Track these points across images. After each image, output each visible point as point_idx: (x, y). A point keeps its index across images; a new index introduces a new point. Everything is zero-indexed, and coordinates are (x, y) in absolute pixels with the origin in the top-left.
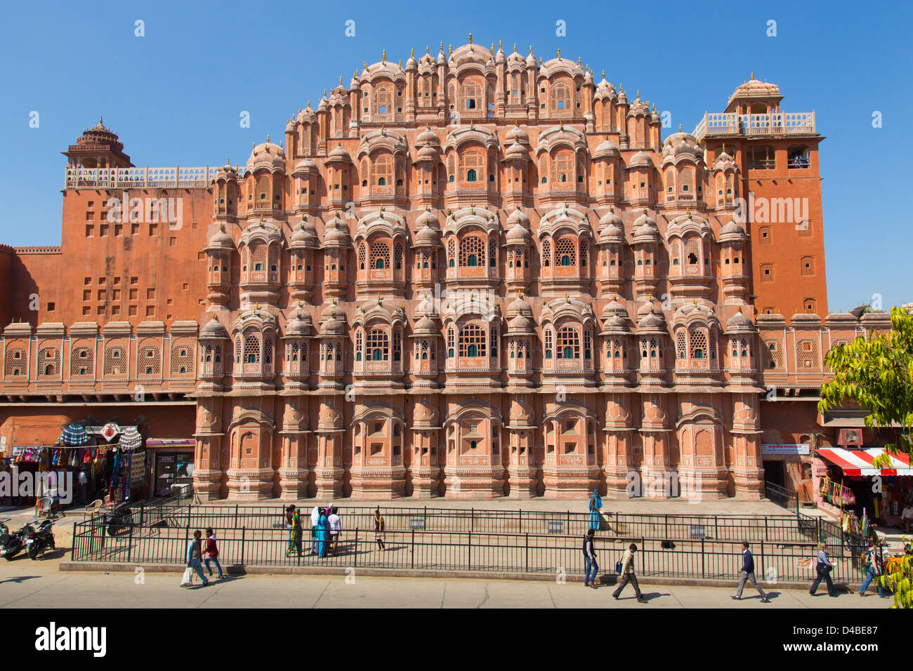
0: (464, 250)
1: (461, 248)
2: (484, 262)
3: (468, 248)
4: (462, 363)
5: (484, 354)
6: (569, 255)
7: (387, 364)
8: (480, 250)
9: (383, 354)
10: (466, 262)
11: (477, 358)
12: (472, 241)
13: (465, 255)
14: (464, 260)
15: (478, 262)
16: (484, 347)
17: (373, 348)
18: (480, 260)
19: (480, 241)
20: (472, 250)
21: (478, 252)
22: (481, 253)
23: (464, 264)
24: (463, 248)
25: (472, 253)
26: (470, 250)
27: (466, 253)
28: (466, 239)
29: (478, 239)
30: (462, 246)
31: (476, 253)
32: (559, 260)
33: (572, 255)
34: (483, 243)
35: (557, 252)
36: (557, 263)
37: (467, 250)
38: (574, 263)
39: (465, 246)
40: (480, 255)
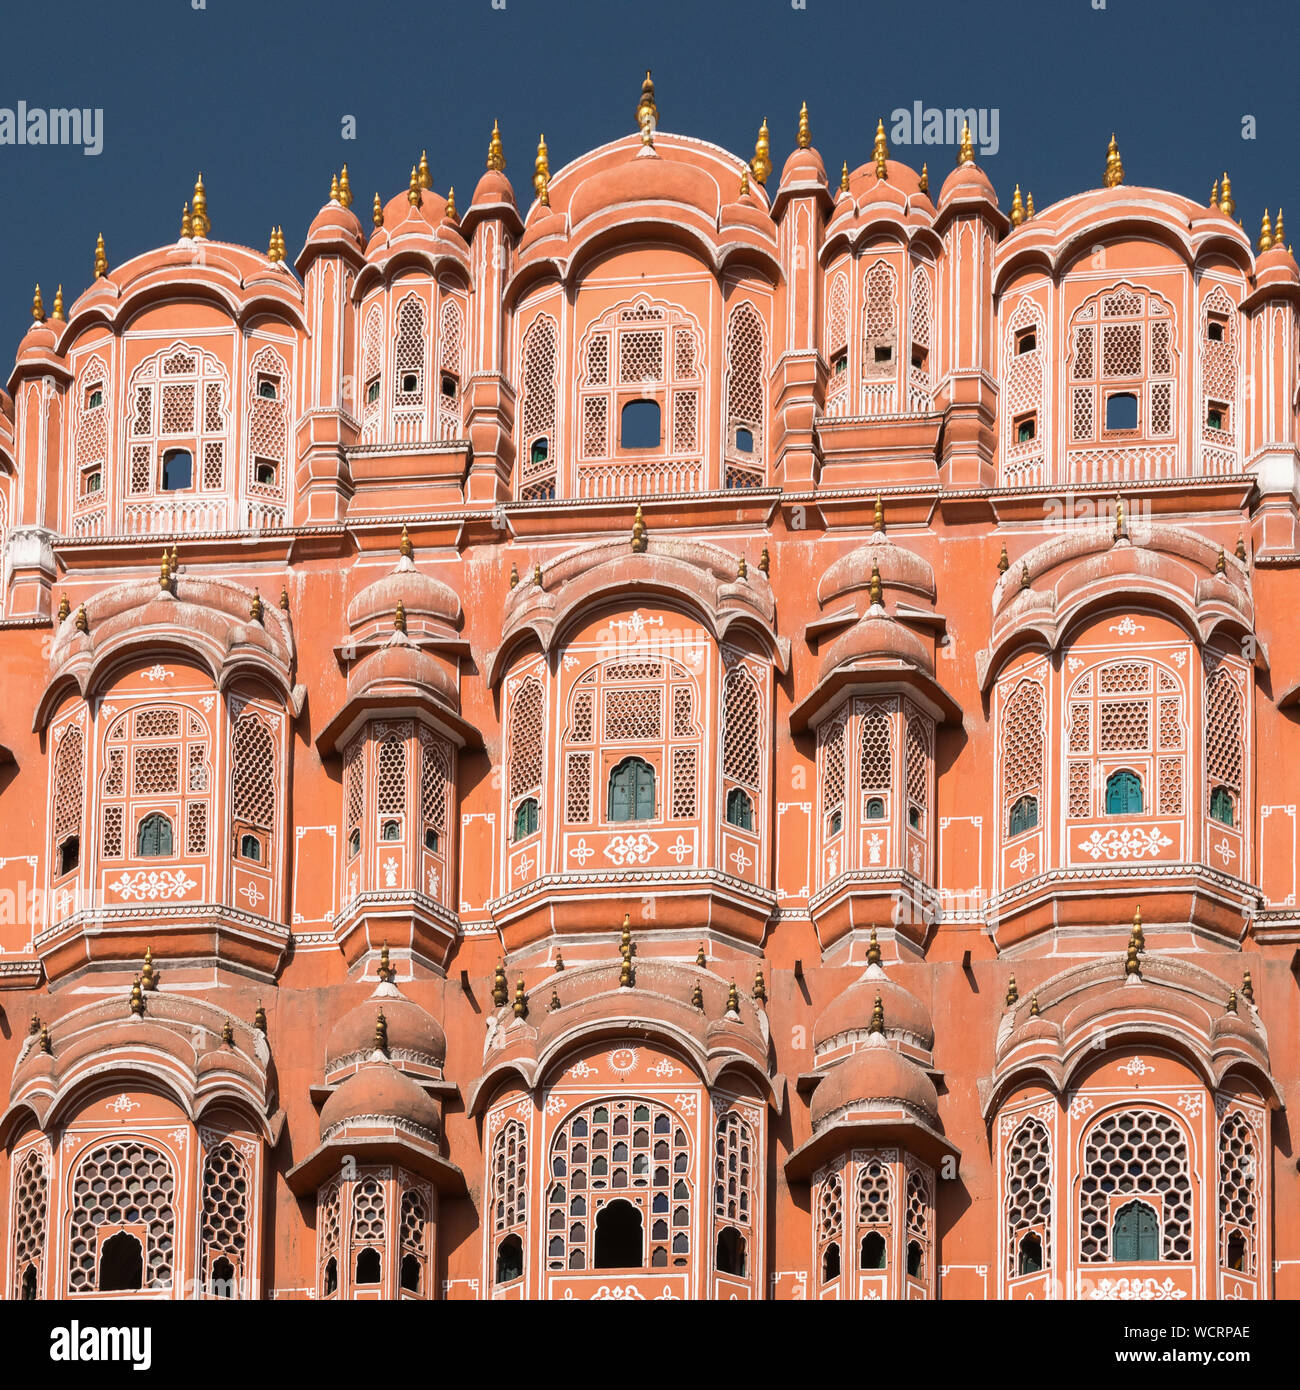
0: (578, 1179)
1: (559, 1167)
2: (681, 1242)
3: (599, 1165)
6: (1154, 1198)
8: (661, 1177)
10: (589, 1247)
12: (620, 1125)
13: (578, 1206)
14: (577, 1232)
15: (648, 1243)
18: (660, 1229)
19: (662, 1124)
21: (650, 1193)
22: (669, 1191)
23: (577, 1258)
24: (571, 1167)
25: (621, 1194)
26: (608, 1179)
27: (589, 1194)
28: (588, 1115)
29: (654, 1111)
30: (566, 1155)
31: (640, 1197)
32: (1099, 1230)
33: (1172, 1198)
34: (680, 1139)
35: (1089, 1184)
36: (1088, 1245)
37: (590, 1179)
38: (1182, 1244)
39: (579, 1154)
40: (660, 1203)
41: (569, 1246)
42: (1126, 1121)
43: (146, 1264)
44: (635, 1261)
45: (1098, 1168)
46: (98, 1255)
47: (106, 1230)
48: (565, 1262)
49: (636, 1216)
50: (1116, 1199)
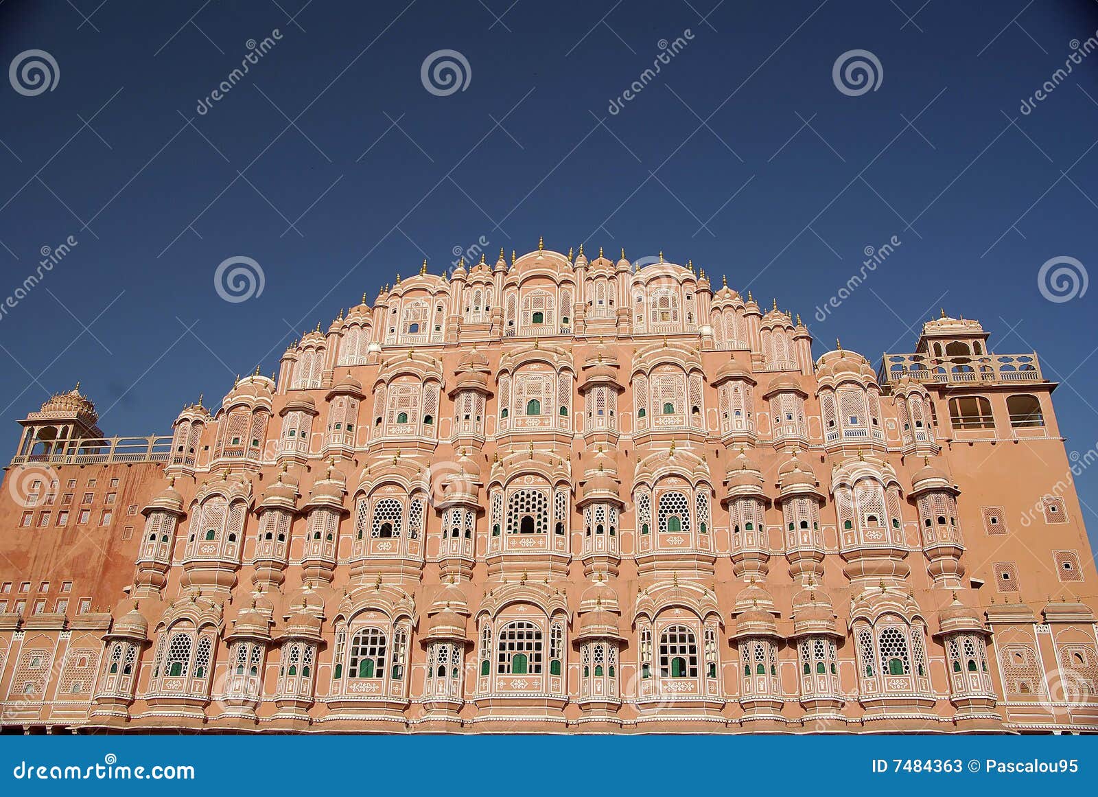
0: (516, 510)
1: (511, 507)
2: (545, 527)
3: (522, 506)
4: (502, 684)
5: (538, 669)
6: (679, 515)
7: (379, 684)
8: (540, 510)
9: (376, 668)
10: (519, 528)
11: (528, 676)
12: (528, 496)
13: (516, 517)
14: (516, 524)
15: (536, 528)
16: (538, 658)
17: (360, 657)
18: (539, 523)
19: (540, 496)
20: (528, 510)
21: (537, 513)
22: (542, 513)
23: (515, 531)
24: (514, 507)
25: (528, 514)
26: (524, 510)
27: (519, 514)
28: (519, 493)
29: (538, 493)
30: (513, 504)
31: (534, 514)
32: (664, 524)
33: (684, 515)
34: (545, 500)
35: (661, 512)
36: (661, 528)
37: (520, 510)
38: (687, 527)
39: (516, 503)
40: (539, 516)
41: (513, 528)
42: (670, 495)
43: (393, 531)
44: (532, 532)
45: (663, 508)
46: (380, 528)
47: (383, 522)
48: (512, 532)
49: (532, 520)
50: (668, 515)
